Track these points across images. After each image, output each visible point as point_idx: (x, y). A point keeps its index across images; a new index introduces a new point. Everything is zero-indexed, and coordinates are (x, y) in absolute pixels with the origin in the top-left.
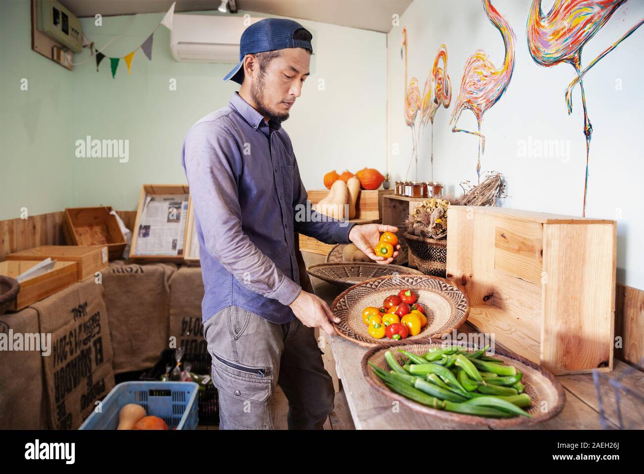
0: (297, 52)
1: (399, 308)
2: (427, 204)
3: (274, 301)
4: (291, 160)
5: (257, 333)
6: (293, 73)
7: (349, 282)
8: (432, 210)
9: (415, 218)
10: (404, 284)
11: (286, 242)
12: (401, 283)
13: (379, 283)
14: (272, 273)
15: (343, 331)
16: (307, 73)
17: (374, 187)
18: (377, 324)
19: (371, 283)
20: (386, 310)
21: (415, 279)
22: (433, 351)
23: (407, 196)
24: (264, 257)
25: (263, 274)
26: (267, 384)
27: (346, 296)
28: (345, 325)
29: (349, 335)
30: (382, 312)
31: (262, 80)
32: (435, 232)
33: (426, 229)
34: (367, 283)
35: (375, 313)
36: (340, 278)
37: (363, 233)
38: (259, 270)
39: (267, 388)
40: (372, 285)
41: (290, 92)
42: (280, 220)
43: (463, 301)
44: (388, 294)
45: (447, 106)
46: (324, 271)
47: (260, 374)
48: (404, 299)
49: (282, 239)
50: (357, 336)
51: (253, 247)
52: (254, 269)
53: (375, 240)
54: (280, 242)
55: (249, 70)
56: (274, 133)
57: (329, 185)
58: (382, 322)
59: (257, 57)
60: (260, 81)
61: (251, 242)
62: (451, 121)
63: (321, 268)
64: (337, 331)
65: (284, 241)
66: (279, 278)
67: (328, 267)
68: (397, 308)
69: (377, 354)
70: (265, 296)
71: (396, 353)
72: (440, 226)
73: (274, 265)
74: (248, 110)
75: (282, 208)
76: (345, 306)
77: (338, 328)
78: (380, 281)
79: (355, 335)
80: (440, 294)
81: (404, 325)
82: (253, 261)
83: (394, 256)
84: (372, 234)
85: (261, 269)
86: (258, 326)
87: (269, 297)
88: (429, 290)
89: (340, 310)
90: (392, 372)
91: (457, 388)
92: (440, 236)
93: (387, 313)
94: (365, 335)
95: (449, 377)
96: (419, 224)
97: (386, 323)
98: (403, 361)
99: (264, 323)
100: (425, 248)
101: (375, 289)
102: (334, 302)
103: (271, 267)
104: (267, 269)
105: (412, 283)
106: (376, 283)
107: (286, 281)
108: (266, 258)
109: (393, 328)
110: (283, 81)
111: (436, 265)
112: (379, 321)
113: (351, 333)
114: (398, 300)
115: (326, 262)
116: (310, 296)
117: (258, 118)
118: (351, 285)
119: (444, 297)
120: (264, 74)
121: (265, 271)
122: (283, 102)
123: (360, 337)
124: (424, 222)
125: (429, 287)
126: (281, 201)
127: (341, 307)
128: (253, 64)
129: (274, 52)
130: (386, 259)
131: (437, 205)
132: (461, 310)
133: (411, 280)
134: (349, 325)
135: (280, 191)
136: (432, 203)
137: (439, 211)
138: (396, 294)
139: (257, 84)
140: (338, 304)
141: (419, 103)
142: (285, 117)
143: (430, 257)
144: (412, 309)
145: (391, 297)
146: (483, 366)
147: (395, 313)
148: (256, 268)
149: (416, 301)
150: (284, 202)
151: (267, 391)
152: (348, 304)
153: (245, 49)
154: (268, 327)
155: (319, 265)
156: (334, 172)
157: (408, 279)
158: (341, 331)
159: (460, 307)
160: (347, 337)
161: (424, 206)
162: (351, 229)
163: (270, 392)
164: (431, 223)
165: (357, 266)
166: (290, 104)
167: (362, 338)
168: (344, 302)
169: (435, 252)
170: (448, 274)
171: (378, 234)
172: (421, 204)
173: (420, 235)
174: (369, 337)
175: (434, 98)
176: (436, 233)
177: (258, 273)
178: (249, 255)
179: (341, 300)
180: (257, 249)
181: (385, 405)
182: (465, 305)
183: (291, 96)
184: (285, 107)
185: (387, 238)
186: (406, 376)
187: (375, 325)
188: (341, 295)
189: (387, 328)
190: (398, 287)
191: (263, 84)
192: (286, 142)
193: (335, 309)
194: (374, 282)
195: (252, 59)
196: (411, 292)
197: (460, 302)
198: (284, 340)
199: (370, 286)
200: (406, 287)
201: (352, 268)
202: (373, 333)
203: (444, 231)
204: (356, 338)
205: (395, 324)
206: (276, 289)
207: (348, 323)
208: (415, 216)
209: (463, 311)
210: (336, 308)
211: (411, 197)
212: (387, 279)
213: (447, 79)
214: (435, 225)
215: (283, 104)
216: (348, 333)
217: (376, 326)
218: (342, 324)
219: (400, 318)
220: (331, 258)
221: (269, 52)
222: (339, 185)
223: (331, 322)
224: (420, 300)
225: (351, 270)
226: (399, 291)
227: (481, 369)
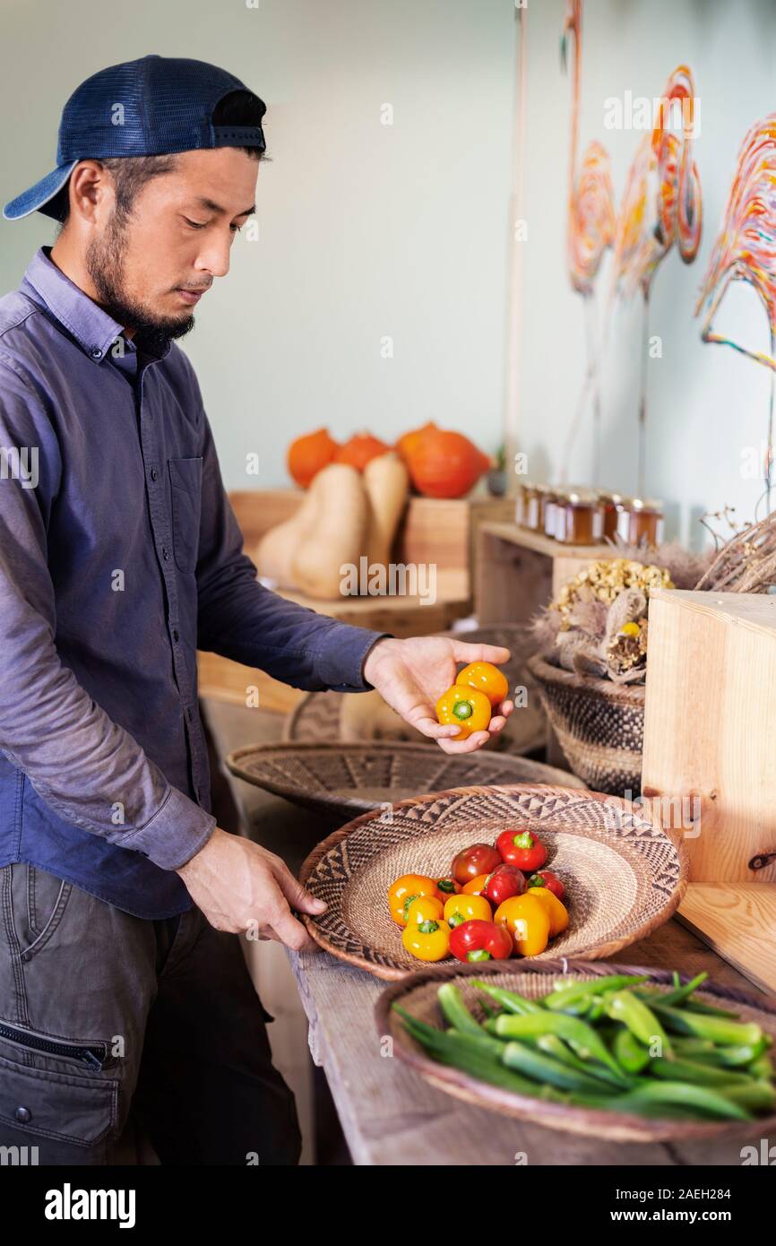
0: (222, 159)
1: (492, 881)
2: (599, 576)
3: (135, 857)
4: (197, 437)
5: (86, 943)
6: (208, 215)
7: (356, 802)
8: (613, 595)
9: (564, 615)
10: (513, 813)
11: (176, 683)
12: (507, 811)
13: (443, 807)
14: (137, 779)
15: (332, 938)
16: (248, 207)
17: (456, 488)
18: (427, 921)
19: (420, 807)
20: (457, 887)
21: (549, 799)
22: (564, 988)
23: (552, 538)
24: (116, 729)
25: (111, 779)
26: (109, 1093)
27: (343, 843)
28: (340, 924)
29: (348, 950)
30: (446, 889)
31: (122, 233)
32: (617, 661)
33: (591, 652)
34: (407, 808)
35: (424, 891)
36: (329, 789)
37: (406, 660)
38: (102, 770)
39: (106, 1102)
40: (420, 813)
41: (199, 264)
42: (162, 621)
43: (671, 866)
44: (465, 841)
45: (689, 259)
46: (279, 768)
47: (90, 1061)
48: (511, 857)
49: (164, 674)
50: (371, 953)
51: (88, 701)
52: (88, 764)
53: (438, 684)
54: (161, 683)
55: (86, 201)
56: (150, 368)
57: (304, 476)
58: (442, 917)
59: (110, 168)
60: (115, 233)
61: (81, 688)
62: (699, 307)
63: (270, 757)
64: (317, 938)
65: (171, 681)
66: (155, 793)
67: (292, 754)
68: (488, 878)
69: (420, 991)
70: (110, 840)
71: (469, 993)
72: (633, 645)
73: (142, 756)
74: (78, 306)
75: (167, 585)
76: (341, 870)
77: (319, 931)
78: (446, 802)
79: (366, 950)
80: (613, 846)
81: (503, 926)
82: (84, 744)
83: (491, 729)
84: (434, 665)
85: (108, 764)
86: (91, 923)
87: (122, 844)
88: (584, 834)
89: (325, 882)
90: (451, 1032)
91: (604, 1066)
92: (632, 674)
93: (460, 892)
94: (392, 951)
95: (588, 1044)
96: (575, 634)
97: (452, 921)
98: (485, 1011)
99: (107, 916)
100: (588, 709)
101: (428, 826)
102: (309, 860)
103: (133, 760)
104: (125, 766)
105: (539, 811)
106: (435, 809)
107: (175, 801)
108: (119, 733)
109: (470, 934)
110: (181, 234)
111: (615, 761)
112: (433, 915)
113: (355, 945)
114: (493, 857)
115: (286, 739)
116: (238, 842)
117: (106, 333)
118: (359, 811)
119: (623, 853)
120: (128, 216)
121: (119, 772)
122: (178, 289)
123: (380, 957)
124: (587, 630)
125: (586, 824)
126: (164, 565)
127: (328, 872)
128: (96, 185)
129: (158, 158)
130: (465, 734)
131: (629, 581)
132: (664, 890)
133: (535, 804)
134: (349, 925)
135: (163, 534)
136: (615, 573)
137: (632, 601)
138: (491, 841)
139: (106, 242)
140: (320, 866)
141: (608, 228)
142: (184, 326)
143: (604, 736)
144: (533, 884)
145: (475, 849)
146: (680, 1021)
147: (482, 895)
148: (91, 762)
149: (545, 863)
150: (173, 567)
151: (105, 1111)
152: (351, 866)
153: (74, 141)
154: (116, 927)
155: (266, 749)
156: (323, 435)
157: (529, 801)
158: (327, 937)
159: (662, 883)
160: (342, 955)
161: (590, 583)
162: (372, 648)
163: (115, 1117)
164: (609, 632)
165: (385, 753)
166: (196, 293)
167: (385, 959)
168: (339, 860)
169: (616, 721)
170: (646, 788)
171: (449, 668)
172: (583, 577)
173: (573, 666)
174: (403, 957)
175: (651, 221)
176: (621, 665)
177: (99, 775)
178: (76, 725)
179: (329, 853)
180: (97, 707)
181: (430, 1109)
182: (677, 876)
183: (201, 274)
184: (182, 301)
185: (477, 679)
186: (487, 1041)
187: (423, 924)
188: (330, 838)
189: (456, 933)
190: (498, 822)
191: (124, 243)
192: (183, 386)
193: (311, 880)
194: (428, 805)
195: (93, 174)
196: (532, 836)
197: (663, 867)
198: (158, 971)
199: (415, 817)
200: (521, 822)
201: (369, 759)
202: (417, 946)
203: (642, 661)
204: (368, 958)
205: (475, 922)
206: (143, 822)
207: (347, 919)
208: (565, 609)
209: (669, 893)
210: (315, 876)
211: (563, 543)
212: (465, 798)
213: (692, 175)
214: (616, 641)
215: (177, 294)
216: (345, 943)
217: (425, 928)
218: (332, 921)
219: (494, 906)
220: (305, 724)
221: (143, 159)
222: (336, 482)
223: (297, 913)
224: (557, 862)
225: (363, 766)
226: (498, 832)
227: (672, 1029)
